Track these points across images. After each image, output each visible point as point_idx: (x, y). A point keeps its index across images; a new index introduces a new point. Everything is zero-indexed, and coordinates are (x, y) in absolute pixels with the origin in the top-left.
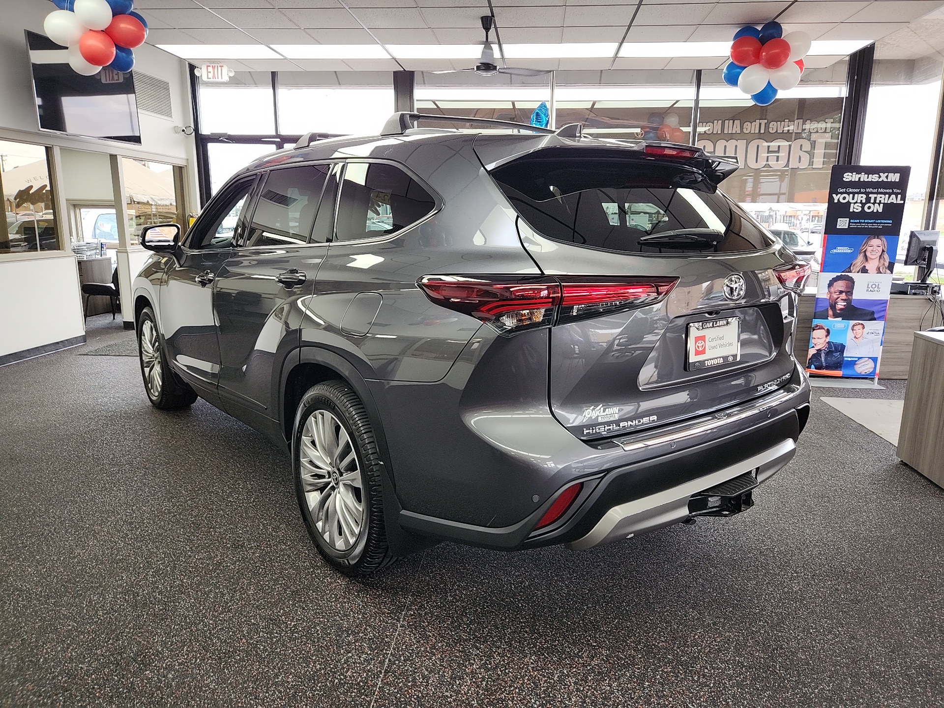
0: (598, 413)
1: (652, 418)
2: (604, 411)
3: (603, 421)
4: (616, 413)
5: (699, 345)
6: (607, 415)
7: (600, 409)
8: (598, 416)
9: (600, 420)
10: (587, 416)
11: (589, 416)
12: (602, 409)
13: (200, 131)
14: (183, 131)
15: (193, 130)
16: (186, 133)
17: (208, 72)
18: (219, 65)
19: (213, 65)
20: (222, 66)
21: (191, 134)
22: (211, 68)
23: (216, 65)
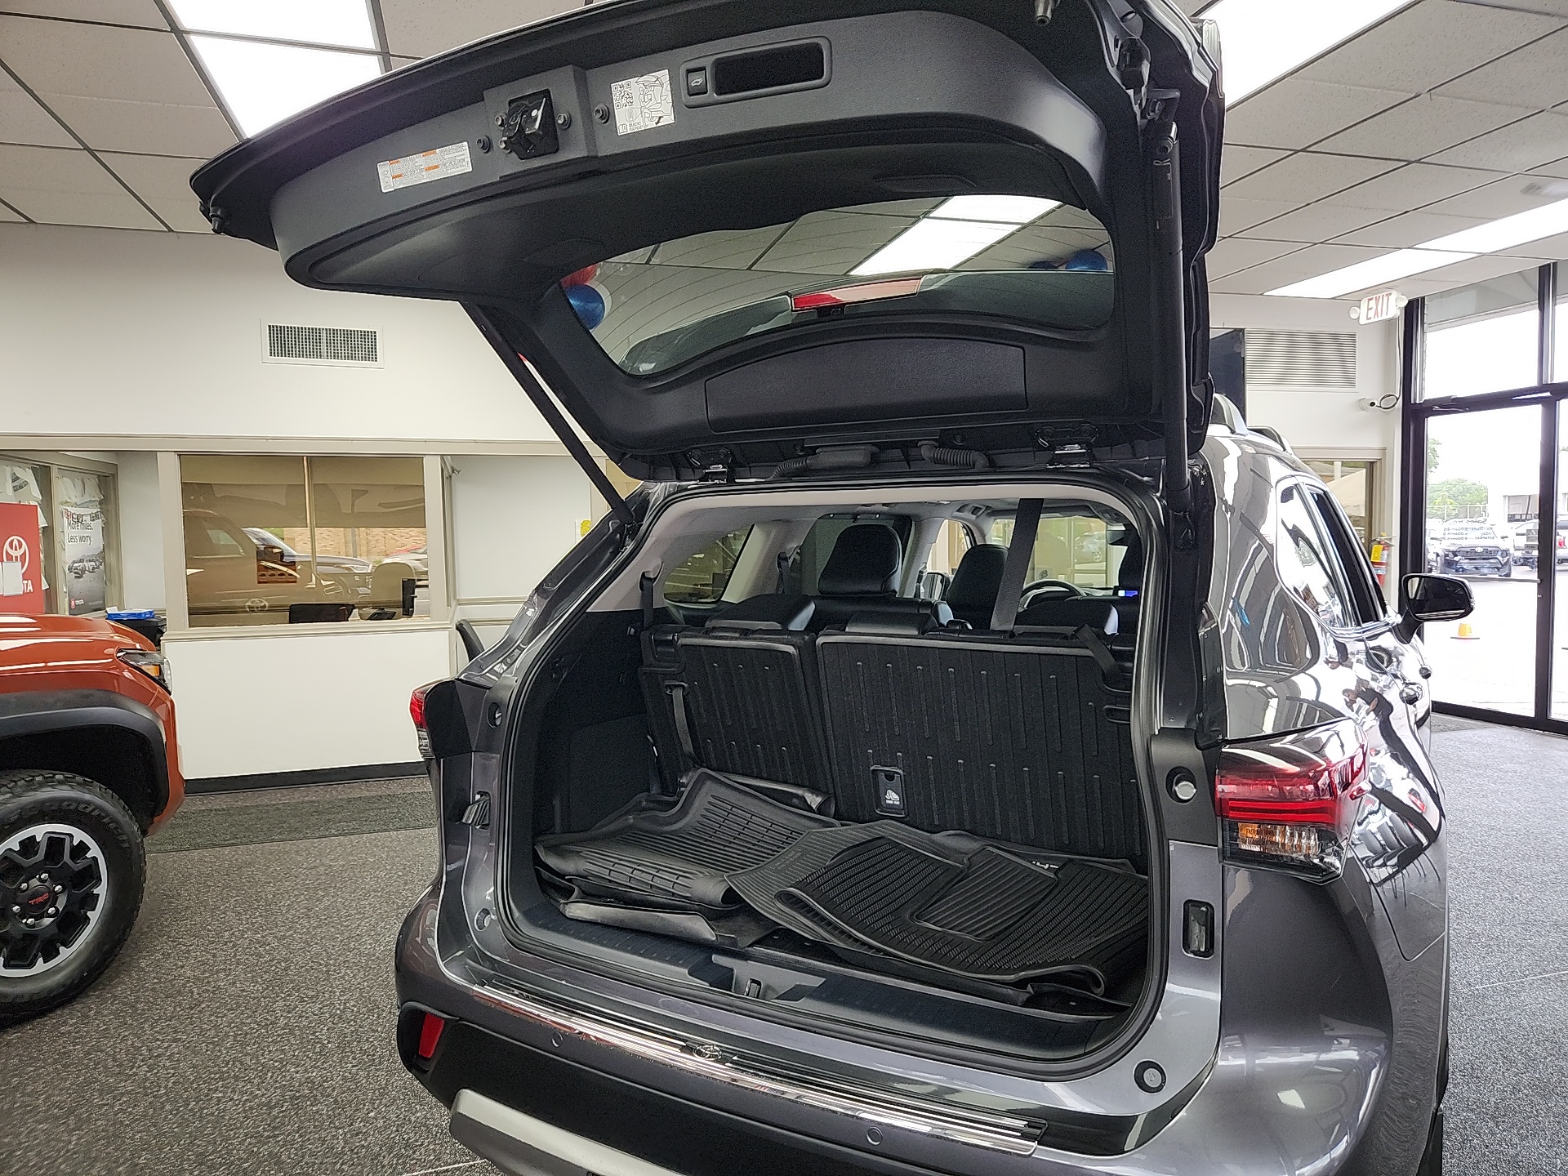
13: (1415, 399)
14: (1373, 404)
15: (1397, 399)
16: (1380, 407)
17: (1369, 309)
18: (1385, 294)
19: (1378, 296)
20: (1390, 294)
21: (1394, 406)
22: (1374, 300)
23: (1381, 295)
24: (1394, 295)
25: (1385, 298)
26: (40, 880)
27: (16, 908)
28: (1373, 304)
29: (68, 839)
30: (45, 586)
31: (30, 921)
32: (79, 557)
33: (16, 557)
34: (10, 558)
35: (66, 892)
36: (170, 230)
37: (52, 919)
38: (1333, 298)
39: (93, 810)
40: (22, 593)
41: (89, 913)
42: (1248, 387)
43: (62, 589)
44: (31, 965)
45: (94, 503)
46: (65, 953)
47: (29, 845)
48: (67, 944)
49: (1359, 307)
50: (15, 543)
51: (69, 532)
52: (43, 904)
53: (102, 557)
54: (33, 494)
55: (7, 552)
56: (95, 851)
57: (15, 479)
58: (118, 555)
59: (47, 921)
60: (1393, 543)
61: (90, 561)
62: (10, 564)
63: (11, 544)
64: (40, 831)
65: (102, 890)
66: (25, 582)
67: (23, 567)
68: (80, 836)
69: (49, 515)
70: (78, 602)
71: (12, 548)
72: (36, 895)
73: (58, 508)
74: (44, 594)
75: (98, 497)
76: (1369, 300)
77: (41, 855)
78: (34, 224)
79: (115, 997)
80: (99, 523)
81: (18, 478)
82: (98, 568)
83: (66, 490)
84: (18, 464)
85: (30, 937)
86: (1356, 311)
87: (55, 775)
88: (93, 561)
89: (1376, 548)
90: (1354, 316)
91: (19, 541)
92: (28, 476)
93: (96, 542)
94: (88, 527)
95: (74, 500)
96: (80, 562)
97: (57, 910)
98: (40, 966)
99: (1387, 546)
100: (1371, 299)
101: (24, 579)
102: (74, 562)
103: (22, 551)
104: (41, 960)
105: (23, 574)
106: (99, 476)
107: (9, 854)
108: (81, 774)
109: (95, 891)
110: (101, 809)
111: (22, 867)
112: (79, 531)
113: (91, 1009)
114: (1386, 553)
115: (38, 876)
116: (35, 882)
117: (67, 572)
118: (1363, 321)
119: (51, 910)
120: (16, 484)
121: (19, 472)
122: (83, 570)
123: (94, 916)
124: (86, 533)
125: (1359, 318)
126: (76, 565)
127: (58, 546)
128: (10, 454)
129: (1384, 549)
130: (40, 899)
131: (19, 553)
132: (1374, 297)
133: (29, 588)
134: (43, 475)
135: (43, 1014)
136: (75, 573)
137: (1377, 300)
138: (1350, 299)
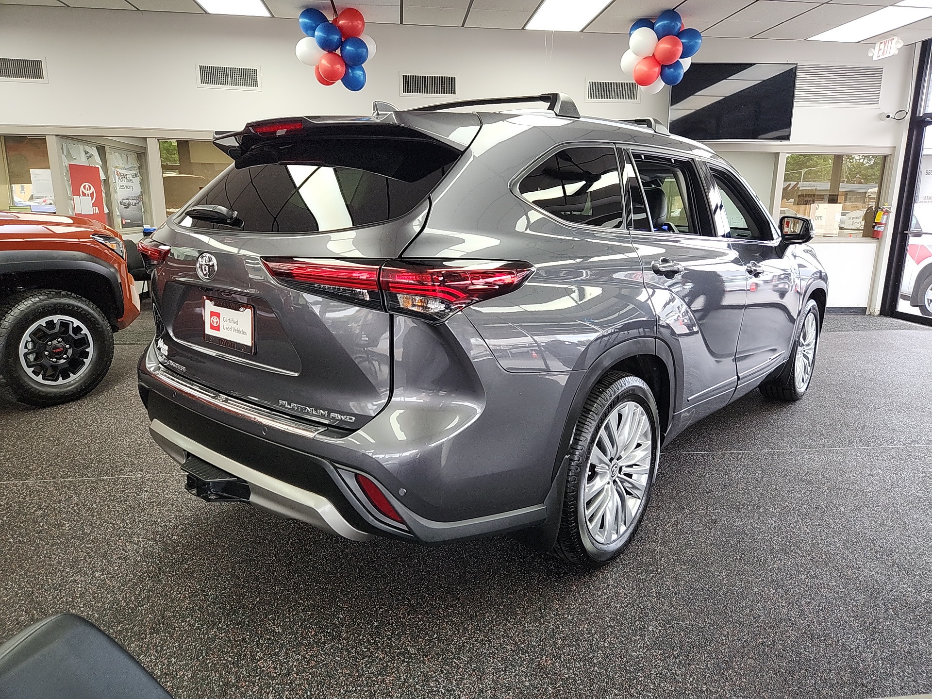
5: (214, 320)
13: (919, 114)
14: (888, 116)
15: (907, 113)
16: (895, 119)
17: (880, 50)
18: (890, 39)
19: (886, 40)
20: (893, 39)
21: (903, 118)
22: (883, 44)
23: (888, 40)
24: (895, 40)
25: (890, 42)
26: (58, 341)
27: (46, 353)
28: (882, 45)
29: (71, 323)
30: (106, 211)
31: (54, 360)
32: (127, 197)
33: (88, 194)
34: (84, 194)
35: (72, 349)
36: (138, 10)
37: (65, 361)
38: (858, 42)
39: (81, 311)
40: (92, 213)
41: (84, 360)
42: (795, 105)
43: (117, 213)
44: (56, 380)
45: (136, 168)
46: (73, 377)
47: (50, 324)
48: (74, 373)
49: (874, 49)
50: (87, 186)
51: (119, 183)
52: (60, 353)
53: (140, 198)
54: (97, 161)
55: (82, 191)
56: (85, 331)
57: (86, 153)
58: (149, 196)
59: (63, 361)
60: (891, 211)
61: (133, 199)
62: (84, 197)
63: (84, 187)
64: (56, 318)
65: (91, 350)
66: (94, 208)
67: (92, 199)
68: (76, 323)
69: (106, 173)
70: (127, 221)
71: (85, 189)
72: (56, 348)
73: (111, 169)
74: (106, 215)
75: (137, 165)
76: (880, 43)
77: (57, 330)
78: (69, 8)
79: (97, 399)
80: (137, 180)
81: (88, 152)
82: (138, 204)
83: (116, 161)
84: (87, 144)
85: (55, 367)
86: (872, 51)
87: (61, 292)
88: (135, 199)
89: (880, 213)
90: (870, 55)
91: (89, 186)
92: (94, 152)
93: (137, 190)
94: (131, 181)
95: (122, 166)
96: (127, 199)
97: (68, 356)
98: (60, 381)
99: (887, 212)
100: (882, 43)
101: (93, 206)
102: (123, 199)
103: (91, 191)
104: (61, 378)
105: (93, 204)
106: (137, 154)
107: (40, 327)
108: (76, 293)
109: (87, 350)
110: (86, 311)
111: (47, 334)
112: (125, 183)
113: (85, 403)
114: (885, 216)
115: (57, 340)
116: (55, 342)
117: (120, 204)
118: (875, 58)
119: (65, 356)
120: (87, 155)
121: (88, 149)
122: (129, 204)
123: (87, 361)
124: (130, 184)
125: (873, 56)
126: (124, 201)
127: (112, 190)
128: (76, 137)
129: (884, 214)
130: (57, 350)
131: (90, 192)
132: (884, 41)
133: (97, 211)
134: (101, 150)
135: (63, 403)
136: (124, 205)
137: (885, 44)
138: (869, 43)
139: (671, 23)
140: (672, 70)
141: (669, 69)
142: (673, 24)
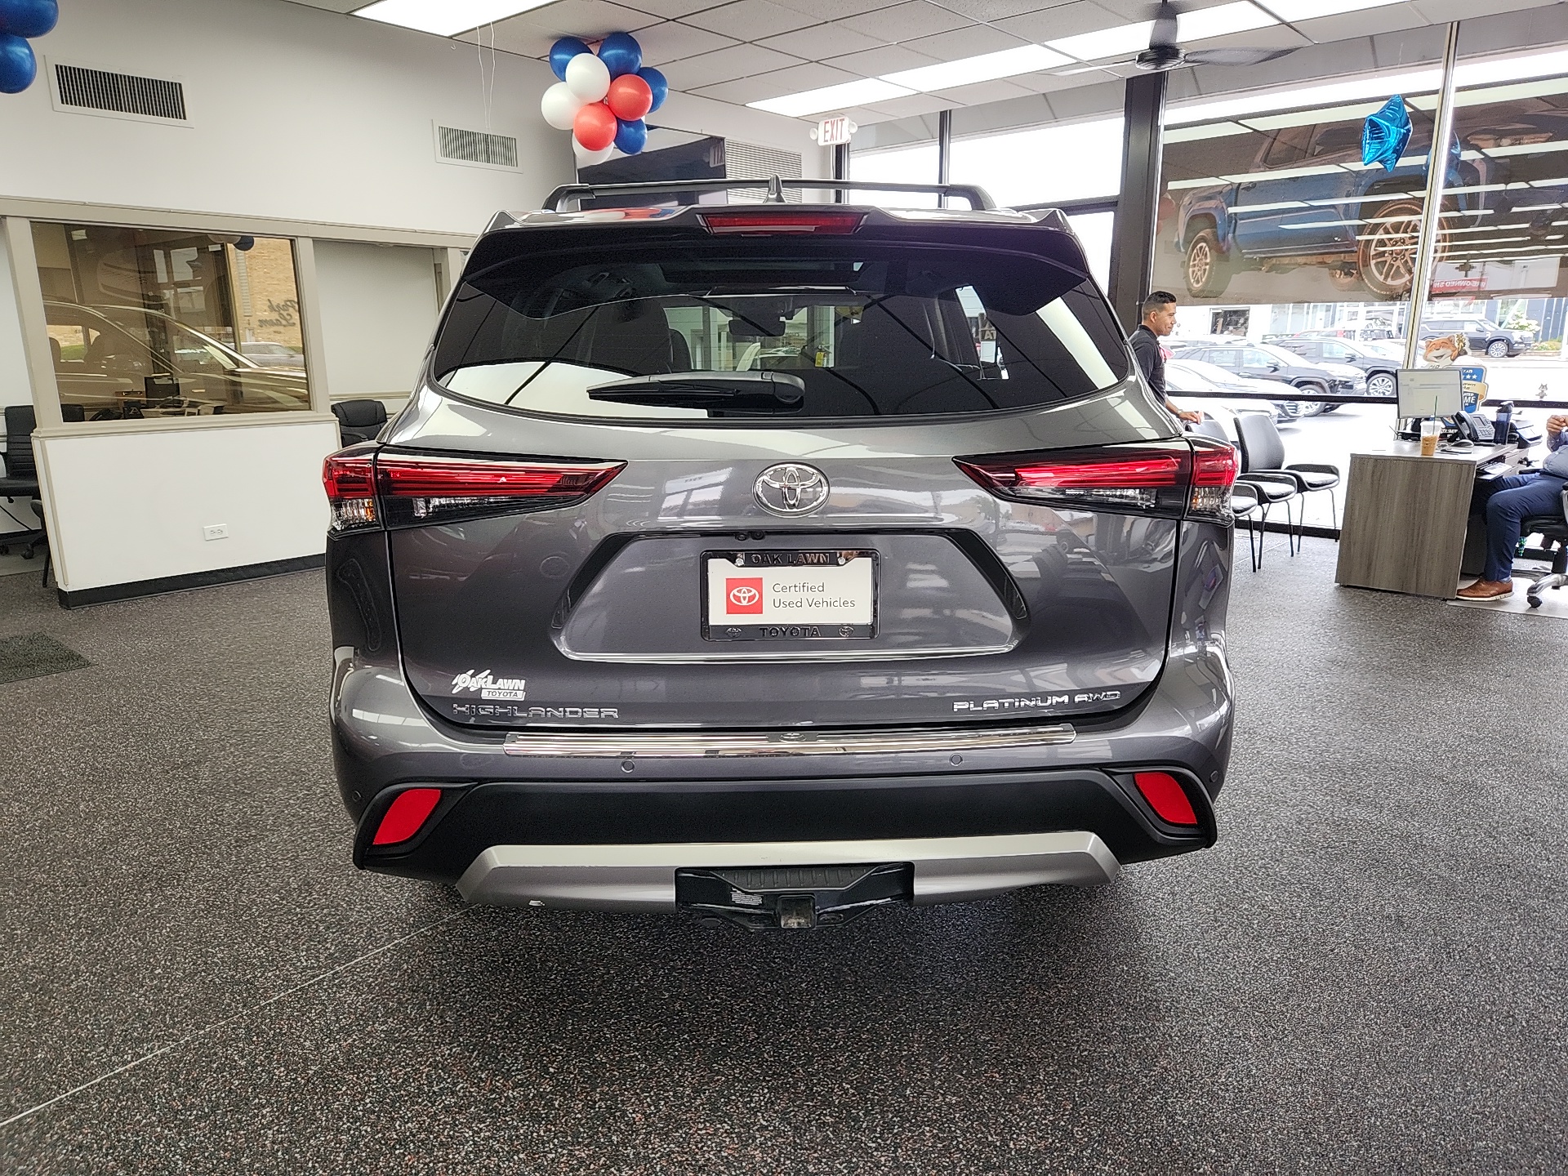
0: (481, 683)
1: (606, 712)
2: (494, 682)
3: (491, 697)
4: (519, 690)
5: (741, 595)
6: (499, 689)
7: (486, 677)
8: (481, 689)
9: (485, 695)
10: (460, 684)
11: (465, 685)
12: (491, 677)
17: (826, 132)
18: (839, 119)
19: (833, 120)
20: (843, 120)
22: (830, 124)
23: (836, 119)
24: (846, 122)
25: (839, 123)
28: (829, 127)
38: (796, 118)
49: (818, 129)
76: (826, 123)
86: (815, 132)
90: (813, 137)
100: (828, 122)
118: (821, 143)
125: (817, 139)
132: (830, 121)
137: (832, 125)
138: (810, 121)
139: (629, 54)
140: (632, 129)
141: (628, 126)
142: (632, 56)
